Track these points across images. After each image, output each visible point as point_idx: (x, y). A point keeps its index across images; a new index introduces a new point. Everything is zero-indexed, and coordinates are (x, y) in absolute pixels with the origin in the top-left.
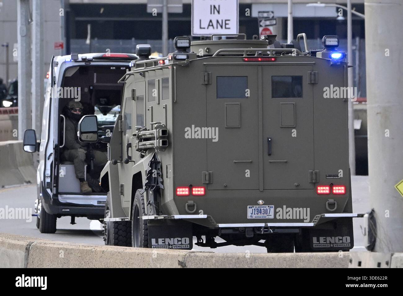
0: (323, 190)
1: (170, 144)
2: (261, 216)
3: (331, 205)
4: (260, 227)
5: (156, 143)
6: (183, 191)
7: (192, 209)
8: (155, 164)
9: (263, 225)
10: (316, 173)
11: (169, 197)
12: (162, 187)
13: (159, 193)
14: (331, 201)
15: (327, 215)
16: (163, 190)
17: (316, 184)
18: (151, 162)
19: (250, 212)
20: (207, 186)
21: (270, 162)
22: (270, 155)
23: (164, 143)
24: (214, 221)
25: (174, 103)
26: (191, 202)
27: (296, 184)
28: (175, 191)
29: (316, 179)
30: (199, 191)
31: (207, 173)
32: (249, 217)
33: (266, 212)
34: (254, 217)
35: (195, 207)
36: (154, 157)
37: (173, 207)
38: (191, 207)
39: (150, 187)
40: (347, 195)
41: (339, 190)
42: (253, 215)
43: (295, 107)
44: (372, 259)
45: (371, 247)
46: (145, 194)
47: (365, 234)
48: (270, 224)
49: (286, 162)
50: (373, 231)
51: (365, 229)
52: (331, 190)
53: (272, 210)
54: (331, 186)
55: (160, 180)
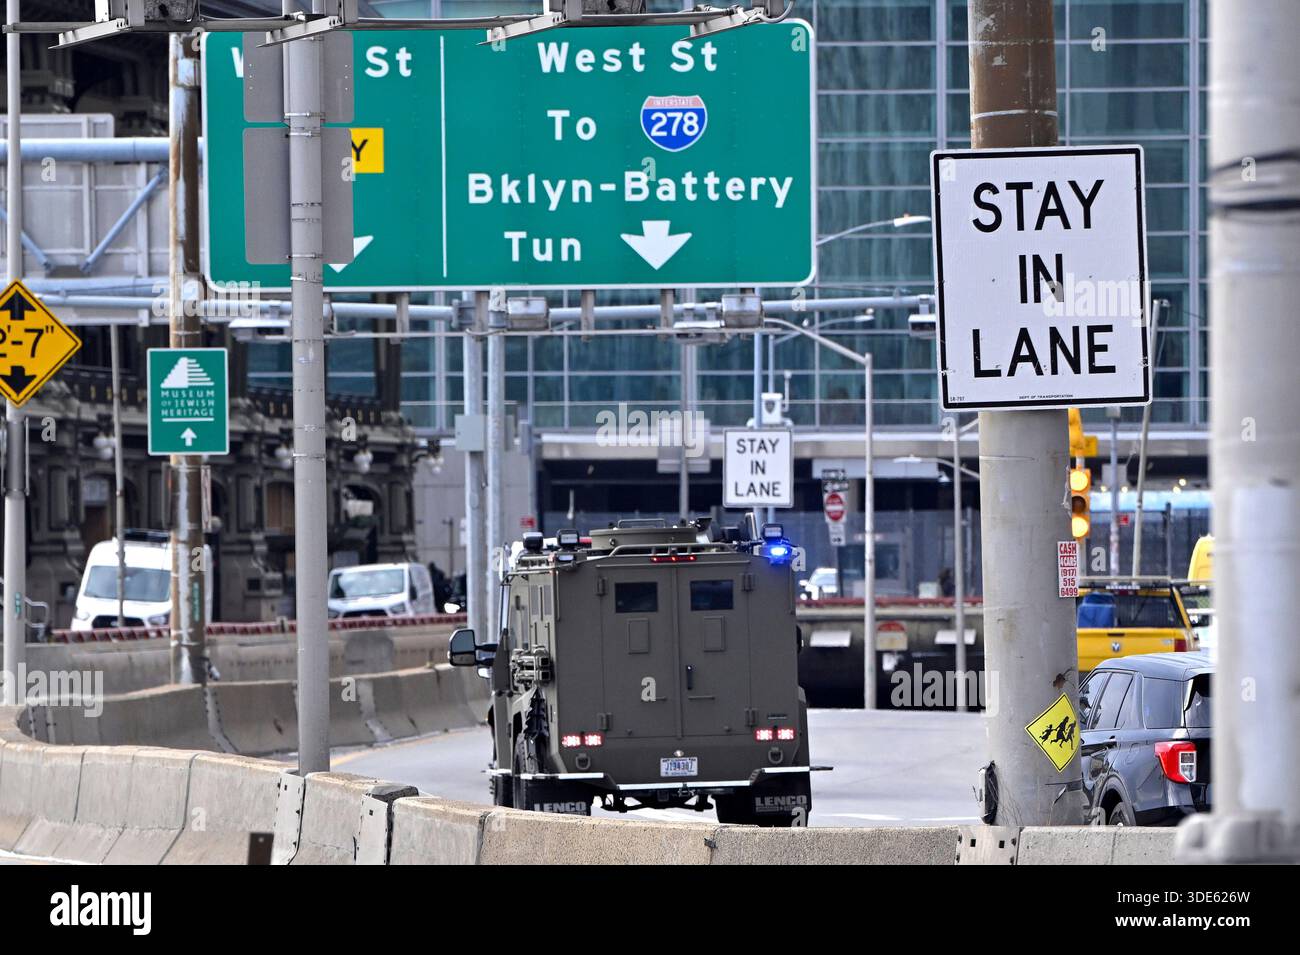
0: (764, 735)
1: (553, 676)
2: (680, 772)
3: (775, 756)
4: (678, 789)
5: (535, 674)
6: (572, 741)
7: (583, 766)
8: (537, 702)
9: (679, 785)
10: (753, 712)
11: (554, 749)
12: (547, 734)
13: (542, 743)
14: (775, 749)
15: (768, 770)
16: (549, 738)
17: (754, 726)
18: (532, 699)
19: (665, 767)
20: (604, 733)
21: (691, 699)
22: (689, 688)
23: (545, 675)
24: (612, 781)
25: (558, 621)
26: (583, 756)
27: (727, 728)
28: (560, 740)
29: (754, 721)
30: (593, 740)
31: (604, 716)
32: (663, 774)
33: (686, 766)
34: (670, 773)
35: (589, 762)
36: (537, 693)
37: (559, 762)
38: (583, 762)
39: (530, 734)
40: (798, 741)
41: (786, 734)
42: (669, 771)
43: (724, 622)
44: (991, 835)
45: (990, 818)
46: (525, 742)
47: (981, 800)
48: (690, 784)
49: (713, 699)
50: (992, 794)
51: (981, 791)
52: (775, 734)
53: (695, 764)
54: (775, 730)
55: (545, 724)
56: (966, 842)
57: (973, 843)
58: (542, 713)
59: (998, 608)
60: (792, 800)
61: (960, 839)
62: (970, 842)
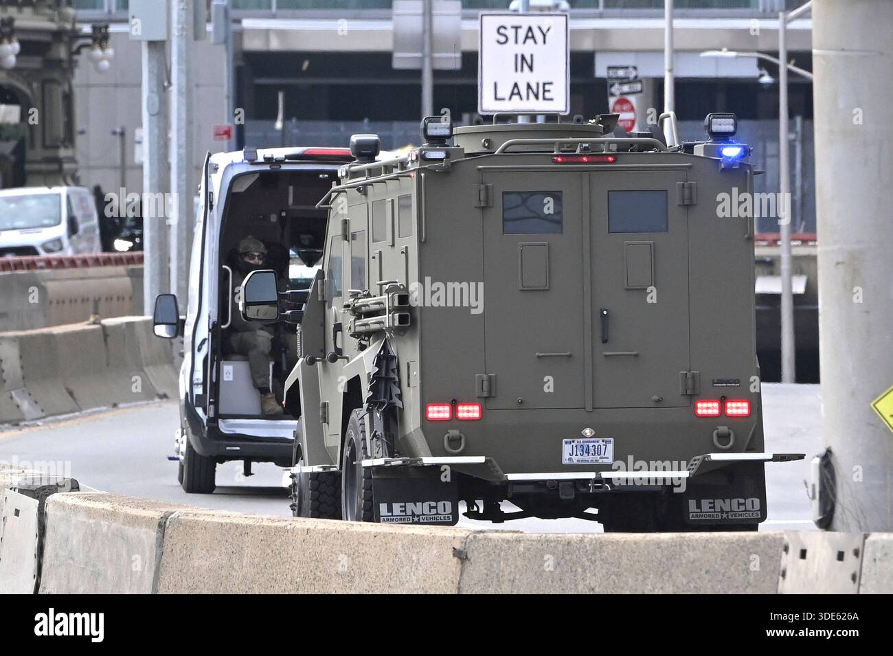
0: (708, 408)
1: (414, 321)
2: (589, 459)
3: (724, 438)
4: (588, 480)
5: (388, 320)
6: (439, 412)
7: (454, 447)
8: (385, 360)
9: (591, 475)
10: (693, 377)
11: (412, 423)
12: (399, 404)
13: (393, 416)
14: (723, 429)
15: (715, 457)
16: (402, 410)
17: (693, 396)
18: (379, 356)
19: (569, 453)
20: (485, 401)
21: (606, 356)
22: (605, 341)
23: (402, 319)
24: (498, 468)
25: (421, 244)
26: (454, 433)
27: (655, 397)
28: (424, 412)
29: (694, 389)
30: (469, 412)
31: (485, 377)
32: (565, 461)
33: (598, 451)
34: (575, 460)
35: (463, 441)
36: (384, 347)
37: (420, 443)
38: (455, 442)
39: (375, 404)
40: (755, 417)
41: (738, 408)
42: (573, 457)
43: (654, 250)
44: (826, 544)
45: (826, 522)
46: (367, 417)
47: (814, 498)
48: (605, 475)
49: (636, 356)
50: (828, 490)
51: (814, 486)
52: (723, 408)
53: (610, 447)
54: (723, 402)
55: (396, 391)
56: (794, 552)
57: (803, 554)
58: (392, 375)
59: (836, 247)
60: (739, 504)
61: (786, 549)
62: (798, 554)
